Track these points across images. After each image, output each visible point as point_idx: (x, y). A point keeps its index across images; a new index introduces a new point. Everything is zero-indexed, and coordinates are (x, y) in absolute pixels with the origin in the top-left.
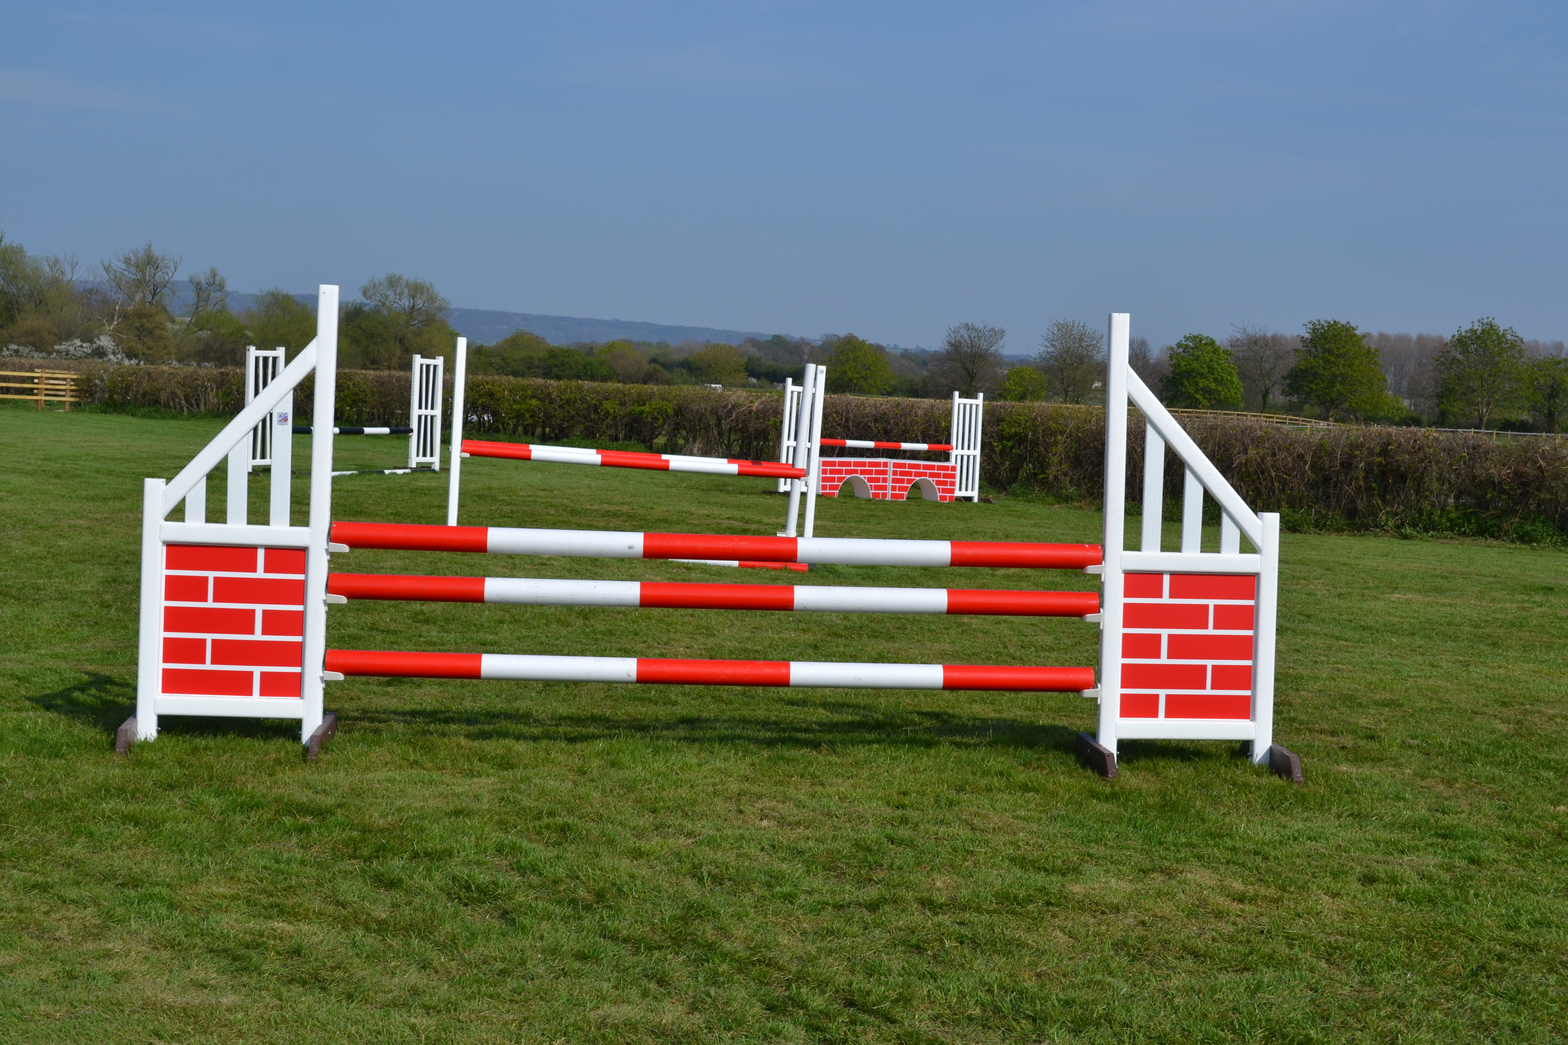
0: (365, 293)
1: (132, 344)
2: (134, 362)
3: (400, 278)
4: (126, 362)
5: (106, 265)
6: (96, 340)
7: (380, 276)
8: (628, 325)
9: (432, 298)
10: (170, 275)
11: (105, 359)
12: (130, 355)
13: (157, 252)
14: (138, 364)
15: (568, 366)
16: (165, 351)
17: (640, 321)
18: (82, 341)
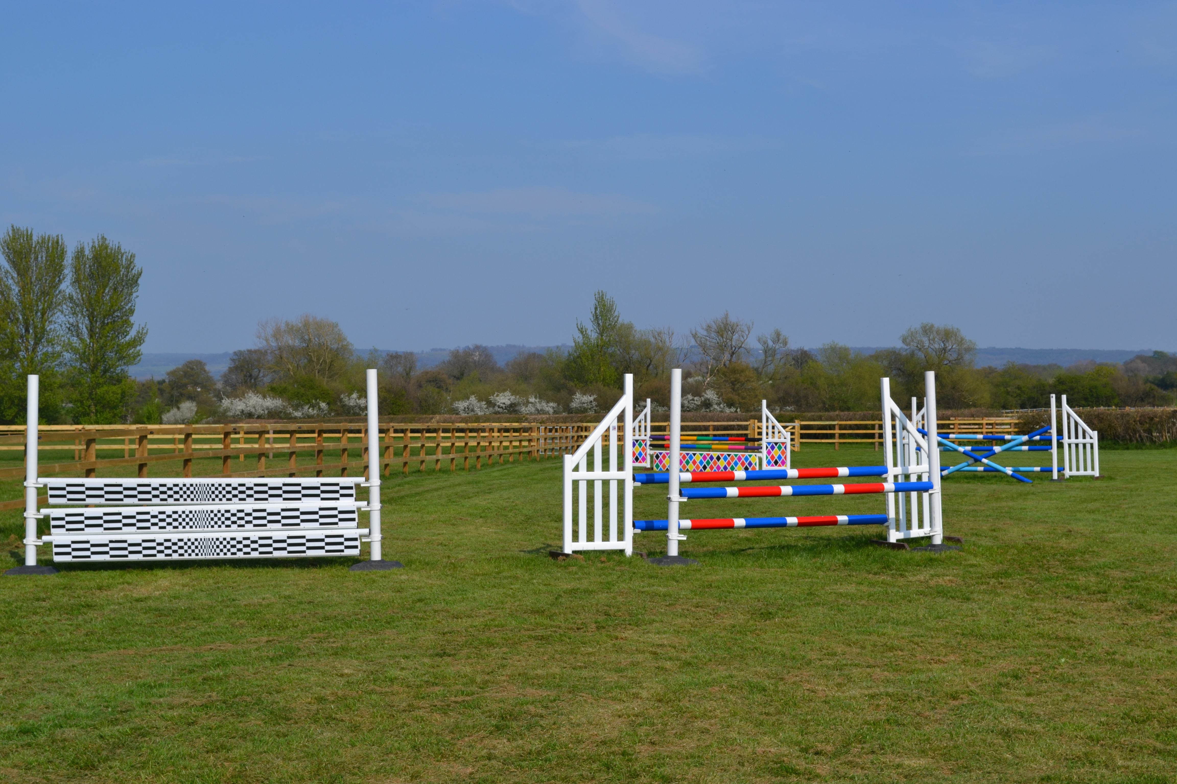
0: (904, 341)
1: (730, 395)
2: (733, 410)
3: (932, 326)
4: (727, 410)
5: (694, 333)
6: (703, 394)
7: (916, 325)
8: (1002, 352)
9: (961, 341)
10: (745, 338)
11: (712, 409)
12: (730, 405)
13: (733, 319)
14: (736, 411)
15: (1076, 390)
16: (756, 399)
17: (1013, 347)
18: (693, 395)
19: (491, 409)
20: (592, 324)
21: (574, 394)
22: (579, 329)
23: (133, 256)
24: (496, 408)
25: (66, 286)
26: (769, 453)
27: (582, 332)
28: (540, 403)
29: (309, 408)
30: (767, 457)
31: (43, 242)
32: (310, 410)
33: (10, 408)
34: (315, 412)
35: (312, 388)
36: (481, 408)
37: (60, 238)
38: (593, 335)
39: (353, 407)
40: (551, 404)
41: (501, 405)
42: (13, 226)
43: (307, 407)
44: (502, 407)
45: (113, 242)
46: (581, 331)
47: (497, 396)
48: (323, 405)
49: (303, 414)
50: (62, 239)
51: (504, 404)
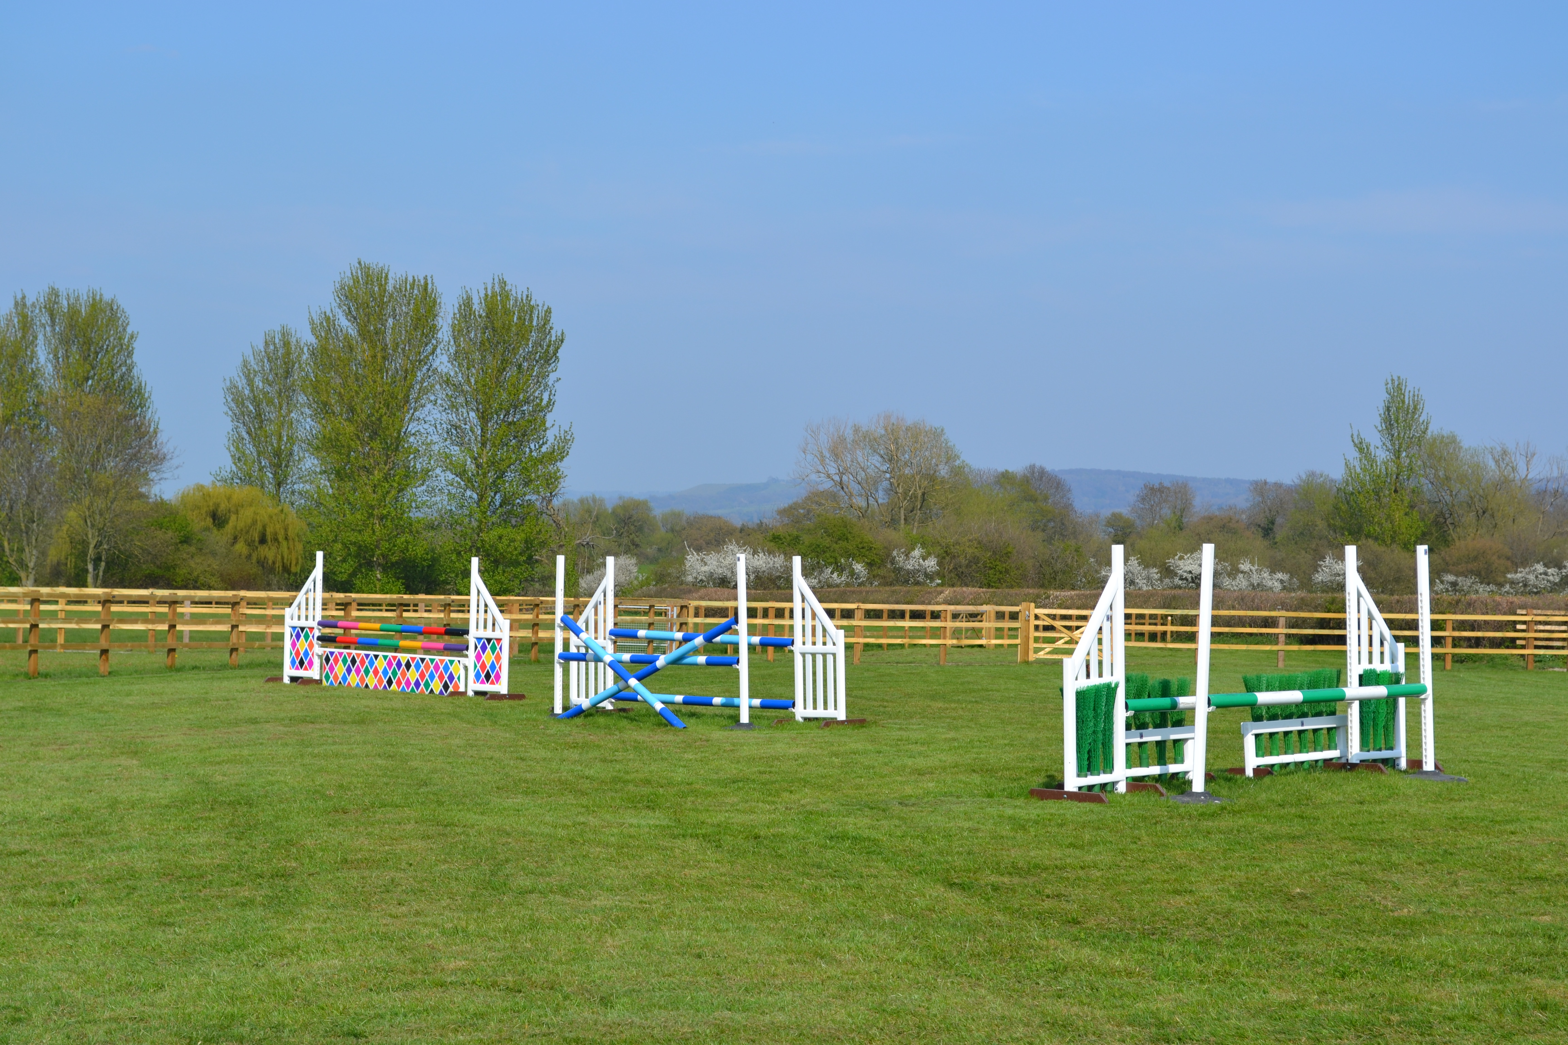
19: (1167, 581)
20: (1378, 435)
21: (1323, 558)
22: (1355, 445)
23: (549, 311)
24: (1177, 581)
25: (442, 363)
26: (478, 657)
27: (1361, 450)
28: (1259, 571)
29: (832, 573)
30: (475, 666)
31: (405, 289)
32: (835, 575)
33: (344, 560)
34: (843, 579)
35: (843, 538)
36: (1148, 578)
37: (429, 281)
38: (1382, 455)
39: (916, 571)
40: (1279, 575)
41: (1185, 575)
42: (360, 263)
43: (830, 570)
44: (1186, 579)
45: (518, 287)
46: (1362, 448)
47: (1181, 558)
48: (858, 567)
49: (820, 582)
50: (433, 284)
51: (1190, 572)
